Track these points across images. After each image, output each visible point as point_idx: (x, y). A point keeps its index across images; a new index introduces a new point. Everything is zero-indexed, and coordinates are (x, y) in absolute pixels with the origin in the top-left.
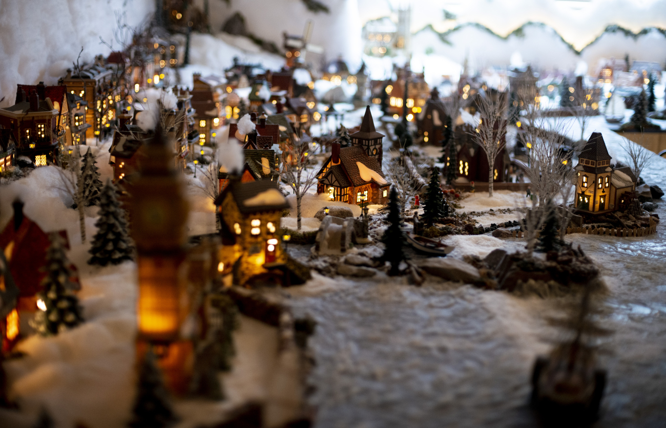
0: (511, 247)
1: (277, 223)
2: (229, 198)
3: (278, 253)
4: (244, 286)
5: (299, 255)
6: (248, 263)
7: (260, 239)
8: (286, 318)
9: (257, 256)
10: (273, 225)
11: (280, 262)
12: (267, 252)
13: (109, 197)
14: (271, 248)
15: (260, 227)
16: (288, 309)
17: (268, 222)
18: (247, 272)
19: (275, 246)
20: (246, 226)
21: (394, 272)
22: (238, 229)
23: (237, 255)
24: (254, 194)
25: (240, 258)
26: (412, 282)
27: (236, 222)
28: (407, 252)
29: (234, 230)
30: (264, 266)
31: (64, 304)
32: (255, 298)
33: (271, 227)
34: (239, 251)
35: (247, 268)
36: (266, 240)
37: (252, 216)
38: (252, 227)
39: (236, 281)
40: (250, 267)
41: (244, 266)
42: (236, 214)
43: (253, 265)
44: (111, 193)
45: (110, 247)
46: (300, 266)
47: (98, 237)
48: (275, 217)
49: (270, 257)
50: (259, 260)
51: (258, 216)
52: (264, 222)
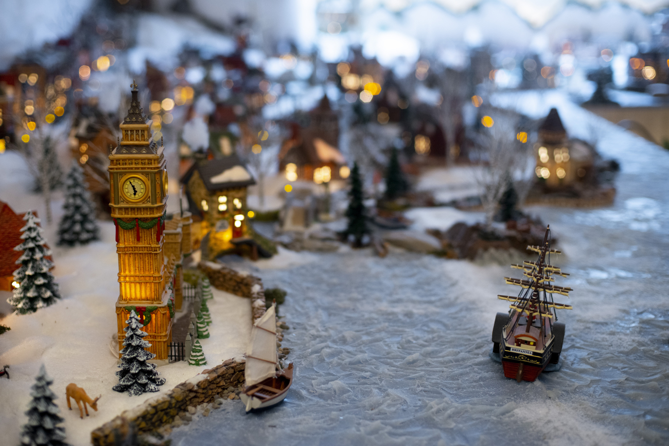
0: (471, 218)
1: (243, 200)
2: (196, 177)
3: (245, 229)
4: (214, 261)
5: (265, 232)
6: (216, 239)
7: (227, 215)
8: (256, 288)
9: (224, 231)
10: (240, 201)
11: (246, 237)
12: (234, 228)
13: (75, 179)
14: (238, 224)
15: (227, 203)
16: (259, 280)
17: (234, 198)
18: (215, 248)
19: (242, 221)
20: (213, 203)
21: (358, 245)
22: (205, 206)
23: (205, 232)
24: (219, 172)
25: (208, 234)
26: (377, 254)
27: (203, 199)
28: (370, 226)
29: (201, 207)
30: (231, 242)
31: (41, 281)
32: (226, 271)
33: (237, 203)
34: (207, 227)
35: (215, 244)
36: (233, 216)
37: (219, 193)
38: (219, 204)
39: (205, 256)
40: (218, 243)
41: (213, 242)
42: (203, 191)
43: (221, 241)
44: (77, 175)
45: (77, 228)
46: (266, 242)
47: (66, 218)
48: (241, 194)
49: (237, 232)
50: (227, 236)
51: (225, 193)
52: (230, 198)
